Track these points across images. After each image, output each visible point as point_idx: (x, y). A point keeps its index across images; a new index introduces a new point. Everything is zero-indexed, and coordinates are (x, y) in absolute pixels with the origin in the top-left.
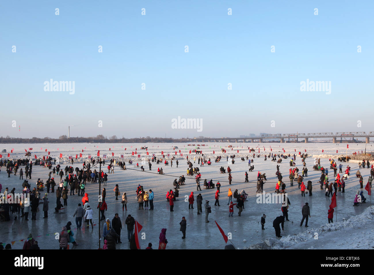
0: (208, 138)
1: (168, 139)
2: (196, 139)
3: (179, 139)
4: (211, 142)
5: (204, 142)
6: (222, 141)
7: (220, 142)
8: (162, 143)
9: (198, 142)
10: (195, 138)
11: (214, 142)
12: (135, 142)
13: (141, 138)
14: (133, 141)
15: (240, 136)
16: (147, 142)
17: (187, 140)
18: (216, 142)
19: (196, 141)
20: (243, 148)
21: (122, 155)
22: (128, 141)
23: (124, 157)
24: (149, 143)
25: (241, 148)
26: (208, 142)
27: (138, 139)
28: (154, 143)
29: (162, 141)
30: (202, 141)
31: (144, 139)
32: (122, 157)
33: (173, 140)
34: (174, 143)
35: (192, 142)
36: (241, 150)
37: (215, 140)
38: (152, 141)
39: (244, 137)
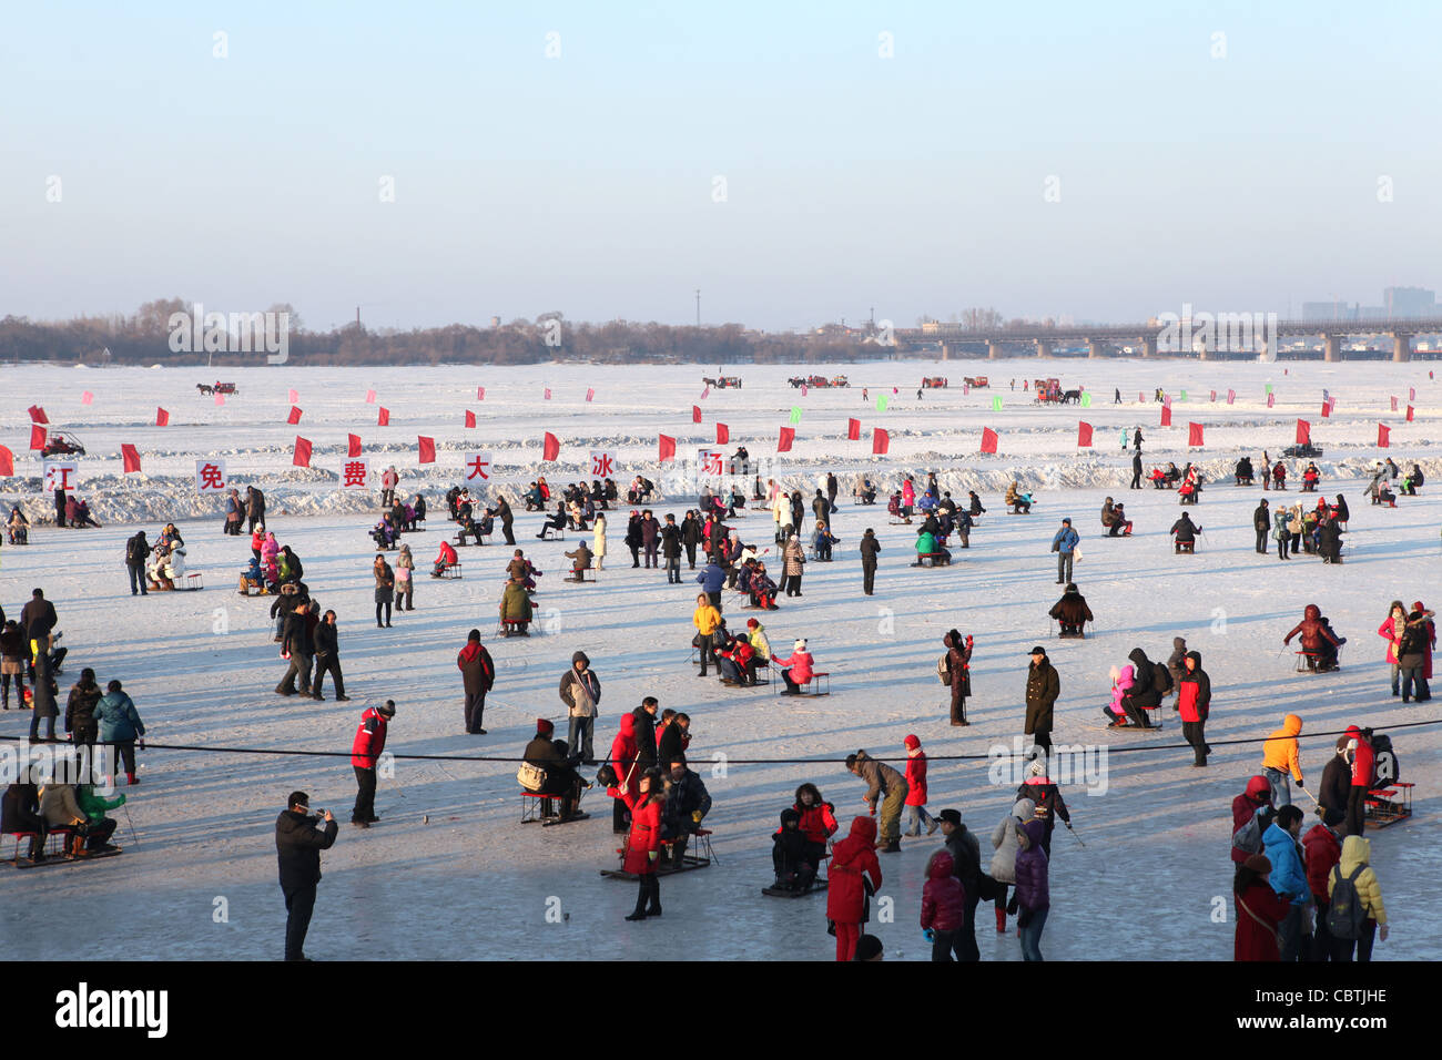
0: (1036, 326)
1: (712, 331)
2: (934, 337)
3: (797, 333)
4: (1058, 355)
5: (998, 356)
6: (1144, 348)
7: (1135, 355)
8: (658, 361)
9: (952, 356)
10: (929, 328)
11: (1085, 355)
12: (445, 360)
13: (506, 321)
14: (432, 353)
15: (1309, 306)
16: (545, 360)
17: (863, 339)
18: (1095, 355)
19: (934, 348)
20: (1276, 409)
21: (208, 466)
22: (391, 350)
23: (224, 479)
24: (560, 362)
25: (1265, 409)
26: (1031, 353)
27: (468, 338)
28: (594, 363)
29: (664, 352)
30: (988, 348)
31: (519, 337)
32: (212, 480)
33: (751, 340)
34: (759, 362)
35: (900, 356)
36: (1255, 425)
37: (1092, 341)
38: (582, 352)
39: (1337, 316)
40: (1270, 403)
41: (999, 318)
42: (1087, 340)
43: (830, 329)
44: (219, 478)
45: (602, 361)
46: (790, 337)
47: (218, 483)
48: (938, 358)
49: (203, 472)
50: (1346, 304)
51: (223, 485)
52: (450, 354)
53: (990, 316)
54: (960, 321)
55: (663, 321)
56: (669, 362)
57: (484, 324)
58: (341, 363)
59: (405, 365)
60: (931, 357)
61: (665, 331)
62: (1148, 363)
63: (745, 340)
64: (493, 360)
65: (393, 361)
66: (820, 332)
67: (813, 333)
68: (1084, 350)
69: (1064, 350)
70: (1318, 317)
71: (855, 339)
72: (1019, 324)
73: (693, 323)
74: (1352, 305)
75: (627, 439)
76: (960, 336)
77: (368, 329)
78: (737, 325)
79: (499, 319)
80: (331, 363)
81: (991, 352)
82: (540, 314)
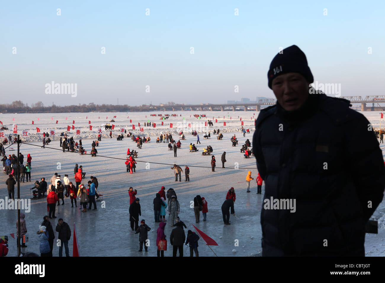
0: (181, 105)
2: (163, 107)
4: (185, 110)
6: (201, 109)
7: (199, 110)
8: (112, 112)
9: (166, 110)
10: (162, 105)
11: (190, 110)
12: (72, 112)
13: (81, 105)
14: (69, 111)
15: (228, 101)
16: (91, 112)
17: (150, 107)
18: (192, 110)
19: (163, 109)
20: (232, 119)
21: (52, 131)
22: (61, 110)
23: (55, 133)
24: (93, 112)
25: (230, 119)
26: (180, 110)
27: (76, 108)
28: (100, 112)
29: (113, 110)
30: (173, 109)
31: (86, 107)
32: (53, 134)
33: (129, 108)
34: (131, 112)
35: (157, 110)
36: (229, 122)
37: (191, 108)
38: (97, 110)
39: (234, 103)
40: (231, 119)
41: (174, 103)
42: (190, 107)
43: (144, 106)
44: (54, 133)
45: (101, 112)
46: (136, 107)
47: (54, 134)
48: (164, 111)
49: (51, 132)
50: (235, 101)
51: (54, 135)
52: (72, 110)
53: (173, 103)
54: (167, 104)
55: (113, 104)
56: (114, 112)
57: (78, 105)
58: (52, 113)
59: (64, 113)
60: (162, 111)
61: (113, 106)
62: (202, 112)
63: (128, 108)
64: (81, 112)
65: (62, 112)
66: (142, 106)
67: (140, 106)
68: (190, 109)
69: (186, 109)
70: (230, 103)
71: (148, 107)
72: (178, 105)
73: (117, 105)
74: (236, 101)
75: (118, 126)
76: (167, 107)
77: (57, 106)
78: (126, 105)
79: (80, 104)
80: (50, 112)
81: (173, 110)
82: (89, 103)
